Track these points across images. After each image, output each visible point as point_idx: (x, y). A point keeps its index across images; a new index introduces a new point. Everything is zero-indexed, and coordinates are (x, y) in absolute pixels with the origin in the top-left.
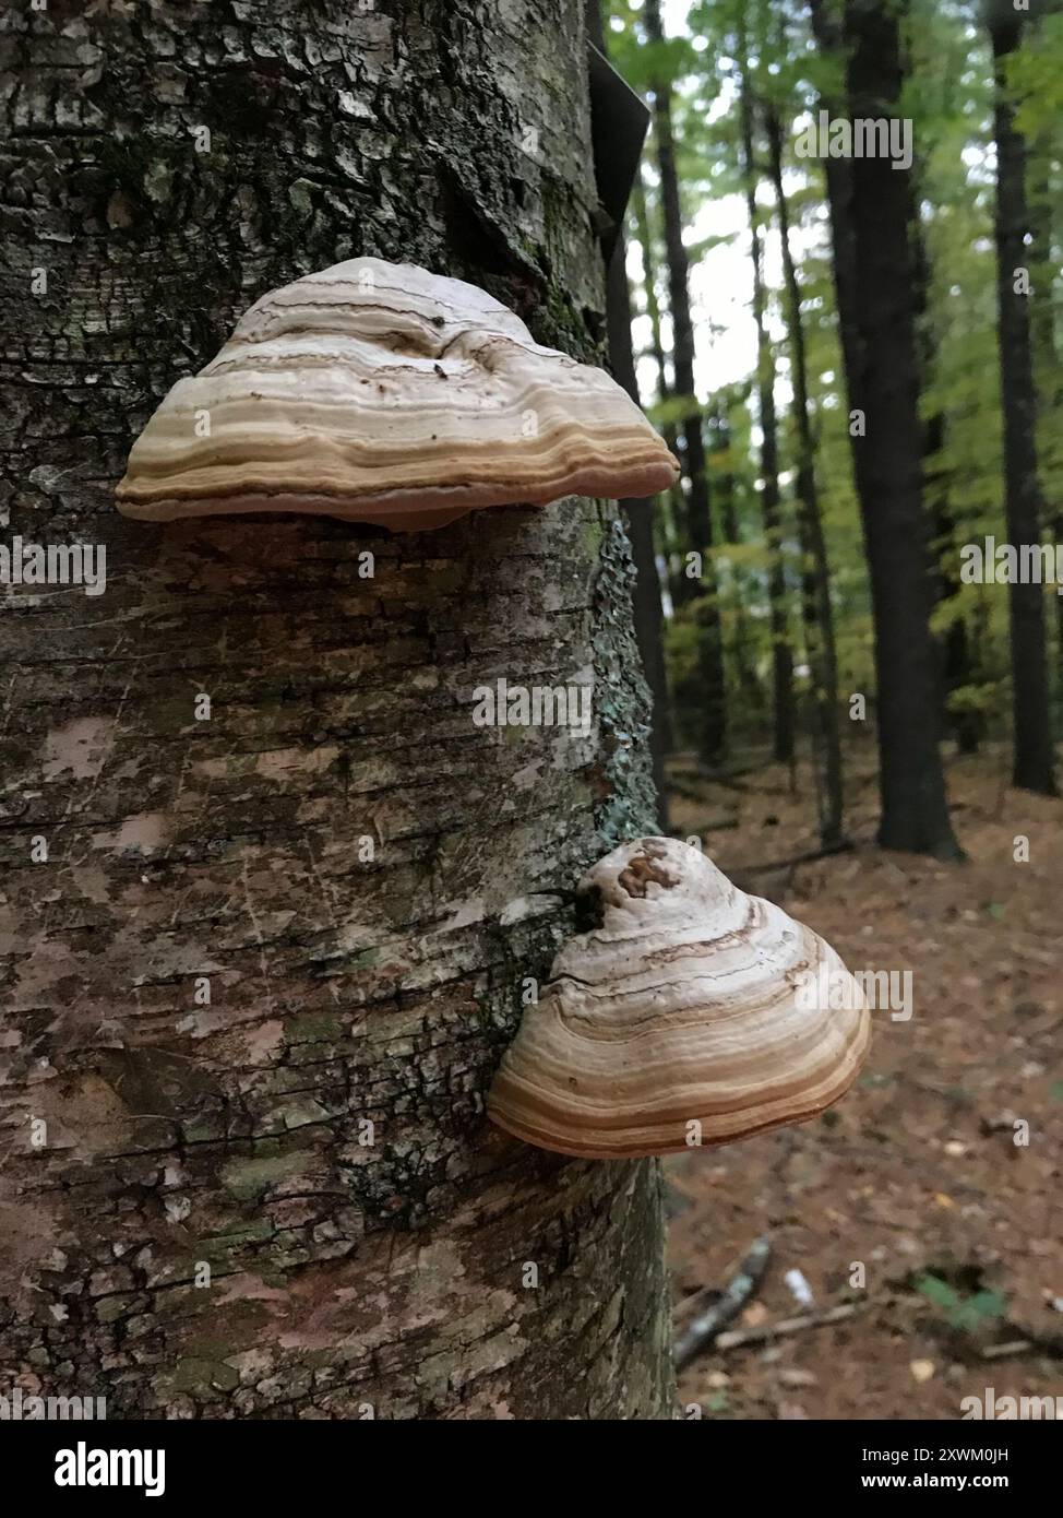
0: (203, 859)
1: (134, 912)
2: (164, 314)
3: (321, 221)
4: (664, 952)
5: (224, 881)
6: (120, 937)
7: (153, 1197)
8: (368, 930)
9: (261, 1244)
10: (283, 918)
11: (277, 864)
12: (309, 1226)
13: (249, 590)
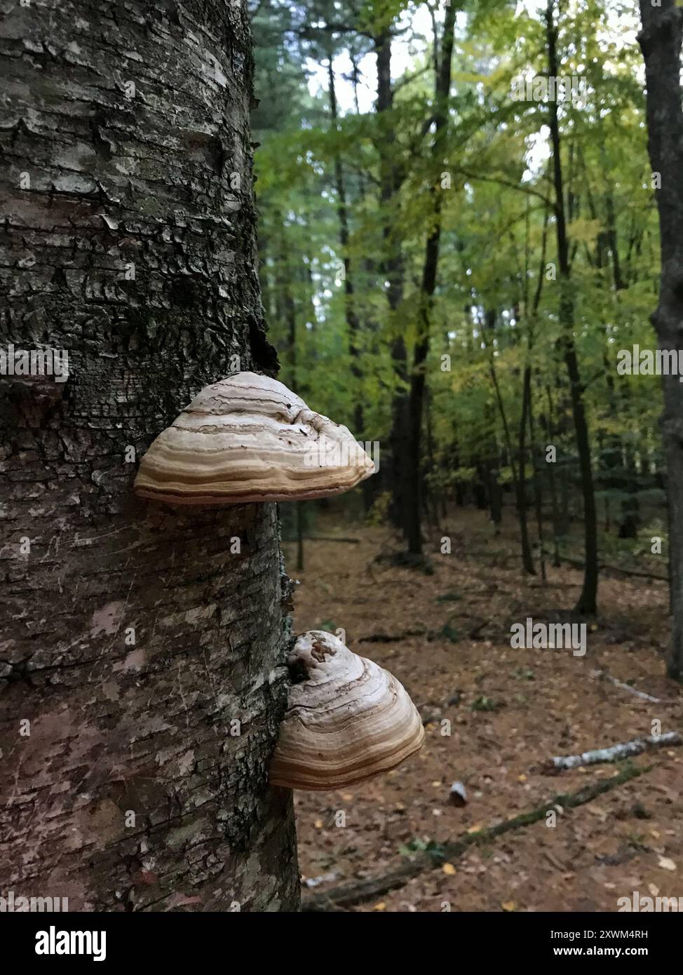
0: (162, 670)
1: (130, 703)
2: (153, 394)
3: (215, 349)
4: (344, 686)
5: (170, 680)
6: (124, 718)
7: (135, 861)
8: (226, 696)
9: (184, 874)
10: (195, 695)
11: (192, 667)
12: (205, 859)
13: (185, 529)
